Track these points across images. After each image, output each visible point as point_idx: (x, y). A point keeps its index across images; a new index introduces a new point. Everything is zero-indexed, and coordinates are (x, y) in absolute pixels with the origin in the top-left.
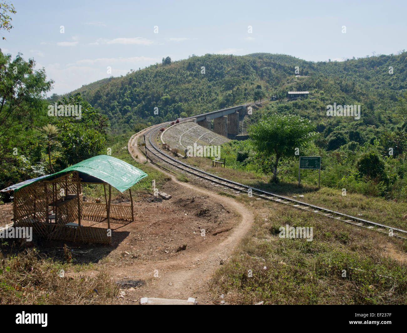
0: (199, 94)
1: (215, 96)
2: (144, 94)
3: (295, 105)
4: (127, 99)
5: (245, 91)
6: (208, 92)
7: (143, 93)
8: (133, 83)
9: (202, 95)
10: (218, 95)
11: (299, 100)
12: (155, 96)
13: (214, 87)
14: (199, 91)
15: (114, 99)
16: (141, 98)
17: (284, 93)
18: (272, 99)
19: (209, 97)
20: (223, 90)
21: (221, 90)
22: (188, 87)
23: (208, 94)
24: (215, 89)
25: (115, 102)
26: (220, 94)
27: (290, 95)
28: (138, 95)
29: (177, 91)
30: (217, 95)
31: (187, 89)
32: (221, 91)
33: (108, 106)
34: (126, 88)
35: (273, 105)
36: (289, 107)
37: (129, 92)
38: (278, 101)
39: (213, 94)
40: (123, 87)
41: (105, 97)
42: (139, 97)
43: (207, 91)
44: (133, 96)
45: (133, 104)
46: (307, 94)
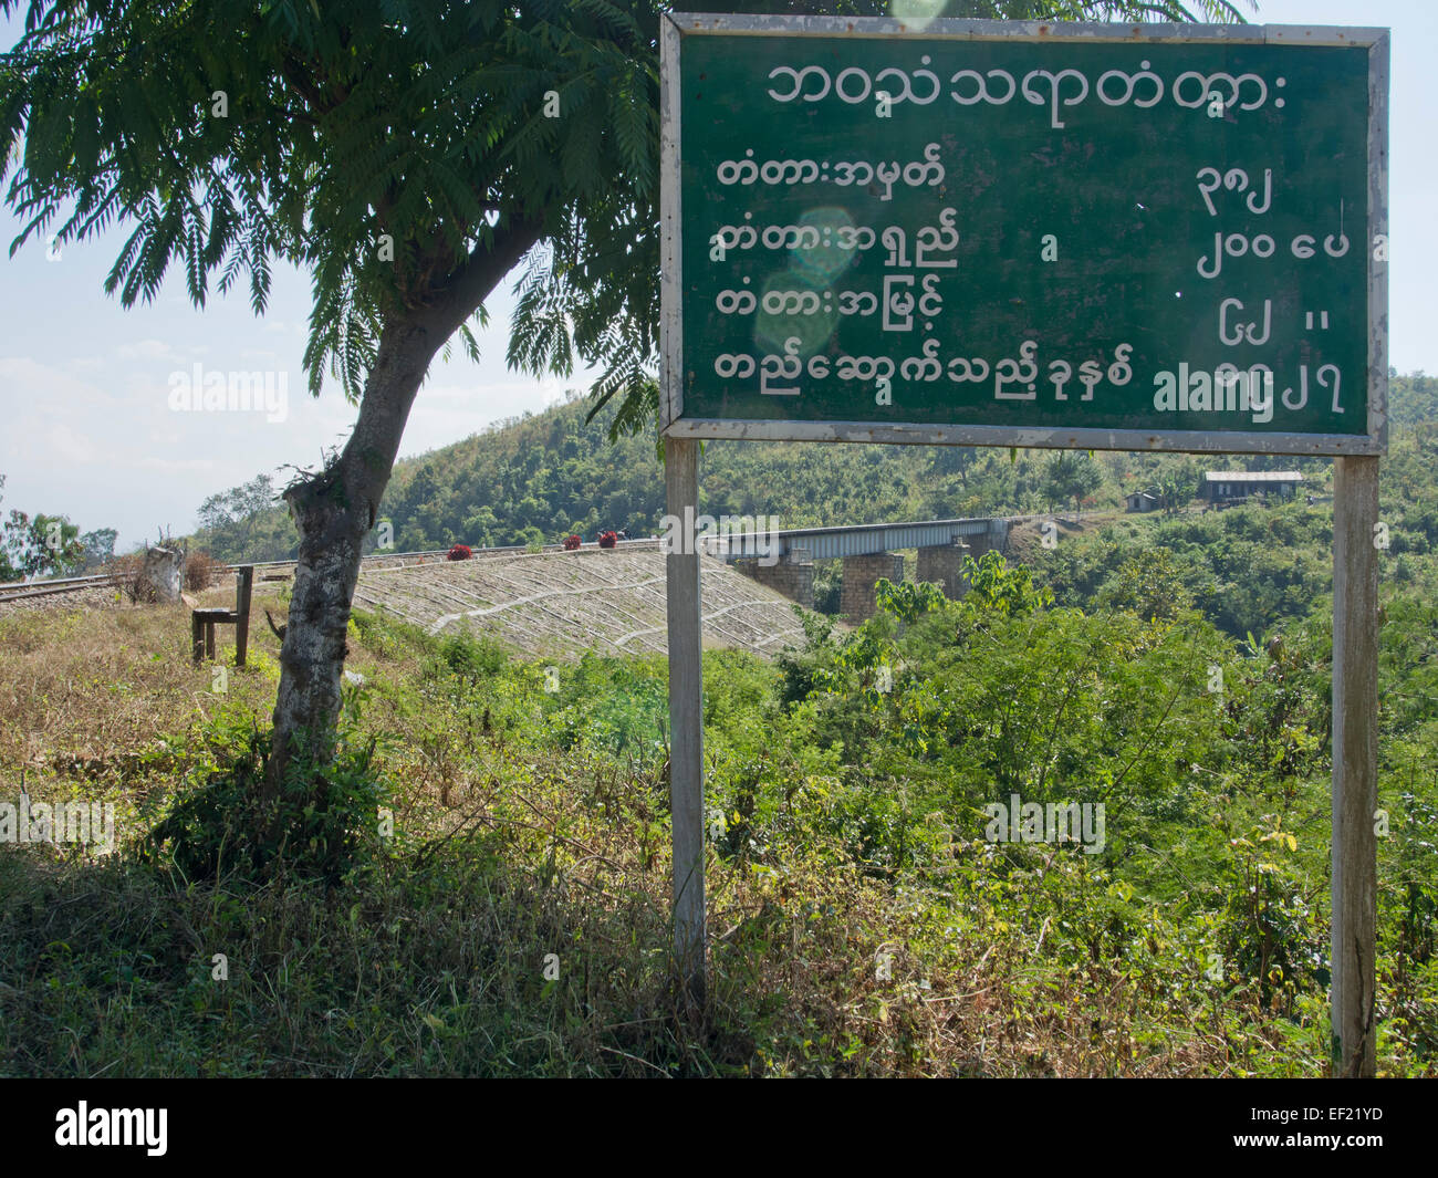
0: (825, 486)
1: (895, 496)
2: (602, 483)
3: (1237, 525)
4: (533, 501)
5: (1022, 474)
6: (867, 479)
7: (598, 480)
8: (565, 441)
9: (841, 490)
10: (905, 494)
11: (1257, 505)
12: (646, 489)
13: (892, 462)
14: (829, 474)
15: (483, 498)
16: (590, 496)
17: (1188, 478)
18: (1136, 505)
19: (867, 501)
20: (929, 473)
21: (919, 474)
22: (786, 458)
23: (864, 486)
24: (896, 468)
25: (483, 511)
26: (915, 488)
27: (1216, 484)
28: (578, 488)
29: (740, 474)
30: (901, 488)
31: (781, 467)
32: (920, 477)
33: (456, 526)
34: (537, 459)
35: (1134, 527)
36: (1208, 534)
37: (545, 472)
38: (1159, 513)
39: (887, 488)
40: (526, 455)
41: (448, 493)
42: (582, 495)
43: (861, 477)
44: (559, 488)
45: (554, 520)
46: (1293, 484)
